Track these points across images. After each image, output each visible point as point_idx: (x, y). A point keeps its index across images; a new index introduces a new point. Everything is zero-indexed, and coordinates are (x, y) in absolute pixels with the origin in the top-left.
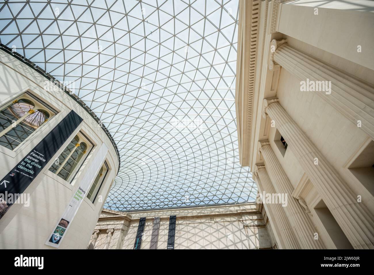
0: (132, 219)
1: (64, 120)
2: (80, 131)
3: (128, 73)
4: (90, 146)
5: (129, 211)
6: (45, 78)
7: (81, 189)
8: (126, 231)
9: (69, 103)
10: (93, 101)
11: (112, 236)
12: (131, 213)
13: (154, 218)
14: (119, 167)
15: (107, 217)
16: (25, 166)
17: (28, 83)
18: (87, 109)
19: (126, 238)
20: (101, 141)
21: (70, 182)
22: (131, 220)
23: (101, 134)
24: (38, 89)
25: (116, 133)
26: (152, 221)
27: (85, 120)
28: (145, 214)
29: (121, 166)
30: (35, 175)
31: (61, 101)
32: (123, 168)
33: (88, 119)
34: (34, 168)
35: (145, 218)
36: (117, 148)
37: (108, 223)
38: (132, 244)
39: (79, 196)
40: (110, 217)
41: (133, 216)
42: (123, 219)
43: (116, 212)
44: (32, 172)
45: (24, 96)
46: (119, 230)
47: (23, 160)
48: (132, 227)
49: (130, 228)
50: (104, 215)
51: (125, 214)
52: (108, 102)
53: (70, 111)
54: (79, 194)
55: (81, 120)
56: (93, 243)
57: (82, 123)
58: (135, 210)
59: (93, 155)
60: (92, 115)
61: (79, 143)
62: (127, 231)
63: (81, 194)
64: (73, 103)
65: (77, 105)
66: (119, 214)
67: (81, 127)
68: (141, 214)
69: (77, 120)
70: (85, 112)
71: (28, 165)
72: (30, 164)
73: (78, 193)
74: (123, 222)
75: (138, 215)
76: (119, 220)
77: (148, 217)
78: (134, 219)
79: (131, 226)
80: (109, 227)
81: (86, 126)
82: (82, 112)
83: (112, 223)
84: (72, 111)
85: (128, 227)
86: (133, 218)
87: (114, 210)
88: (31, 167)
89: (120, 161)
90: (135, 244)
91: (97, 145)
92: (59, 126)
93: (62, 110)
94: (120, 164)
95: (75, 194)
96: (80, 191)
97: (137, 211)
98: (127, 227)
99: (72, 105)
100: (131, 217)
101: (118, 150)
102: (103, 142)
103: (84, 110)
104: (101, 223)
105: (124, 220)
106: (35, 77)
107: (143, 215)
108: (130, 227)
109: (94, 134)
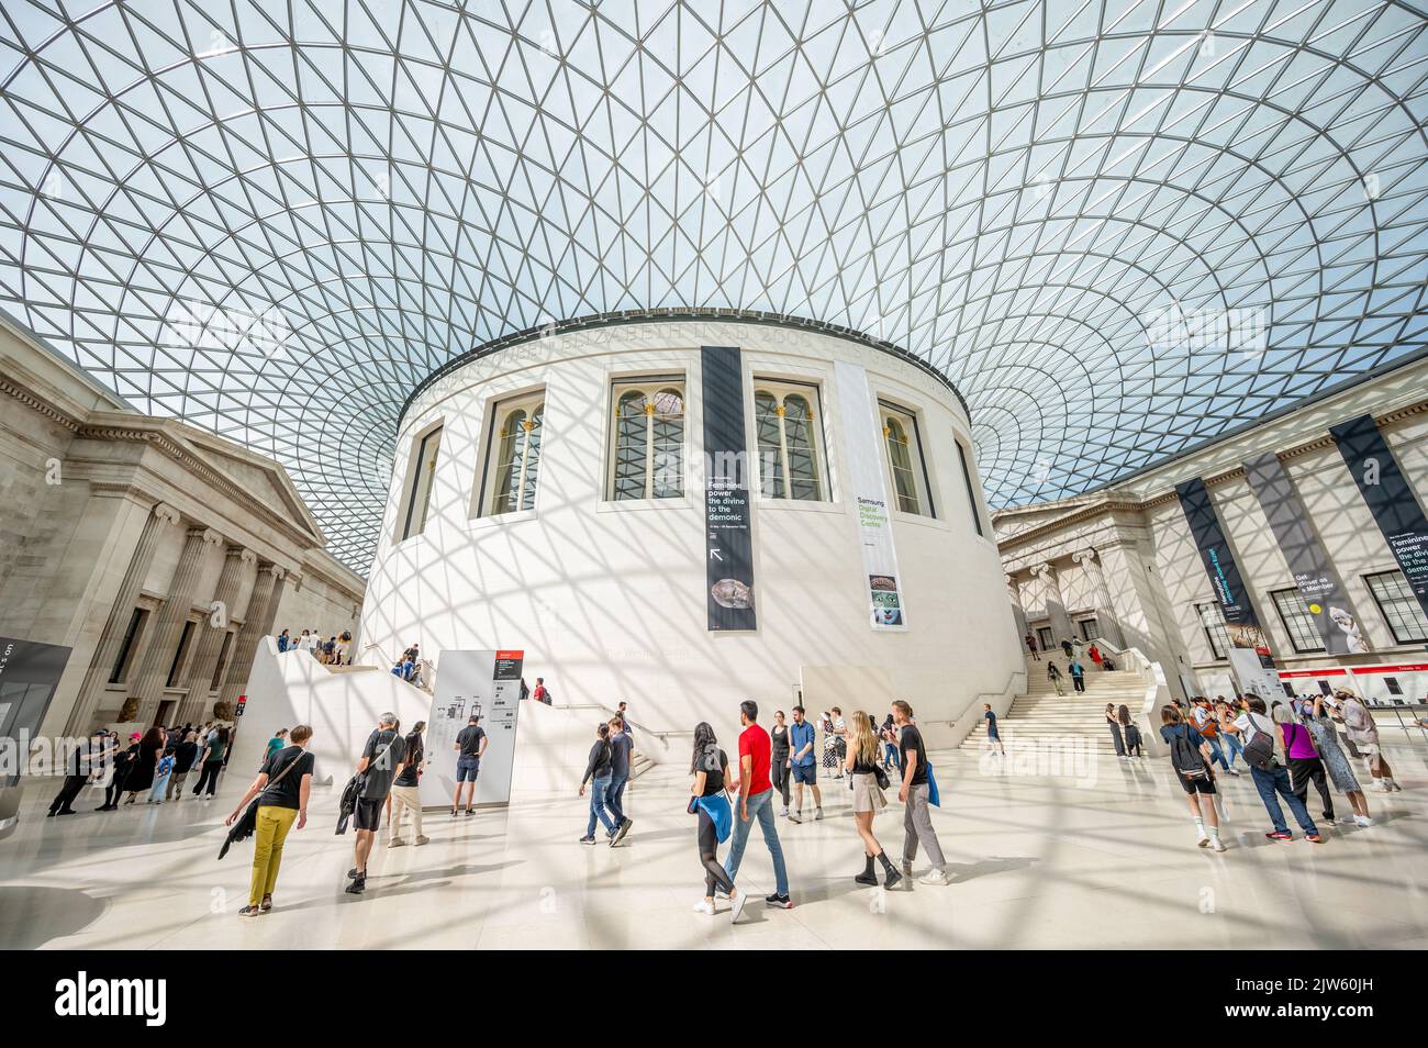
0: (1143, 501)
1: (706, 382)
2: (755, 378)
3: (711, 121)
4: (810, 393)
5: (1114, 482)
6: (608, 329)
7: (864, 501)
8: (1146, 543)
9: (683, 337)
10: (720, 285)
11: (1101, 566)
12: (1128, 485)
13: (1239, 465)
14: (962, 400)
15: (1047, 524)
16: (718, 513)
17: (598, 365)
18: (728, 316)
19: (1159, 560)
20: (823, 363)
21: (828, 499)
22: (1141, 505)
23: (810, 345)
24: (616, 360)
25: (847, 309)
26: (1242, 479)
27: (743, 346)
28: (1190, 467)
29: (964, 394)
30: (745, 521)
31: (666, 347)
32: (974, 396)
33: (747, 337)
34: (734, 510)
35: (1197, 480)
36: (917, 358)
37: (1060, 538)
38: (1195, 574)
39: (876, 518)
40: (1053, 521)
41: (1141, 492)
42: (1106, 511)
43: (1069, 502)
44: (737, 518)
45: (618, 391)
46: (1113, 546)
47: (707, 504)
48: (1161, 525)
49: (1155, 528)
50: (1034, 523)
51: (1100, 498)
52: (749, 254)
53: (700, 352)
54: (870, 513)
55: (735, 353)
56: (1053, 598)
57: (745, 357)
58: (1139, 471)
59: (831, 411)
60: (749, 318)
61: (780, 404)
62: (1150, 539)
63: (874, 510)
64: (688, 330)
65: (700, 325)
66: (1079, 503)
67: (750, 366)
68: (1173, 474)
69: (728, 359)
70: (729, 327)
71: (721, 509)
72: (722, 504)
73: (864, 511)
74: (1109, 521)
75: (1157, 481)
76: (1094, 519)
77: (1208, 473)
78: (1149, 499)
79: (1154, 521)
80: (1071, 548)
81: (758, 356)
82: (723, 332)
83: (1073, 534)
84: (703, 349)
85: (1144, 527)
86: (1146, 496)
87: (1054, 499)
88: (728, 510)
89: (951, 385)
90: (1210, 568)
91: (822, 380)
92: (706, 403)
93: (685, 364)
94: (957, 393)
95: (860, 519)
96: (866, 505)
97: (1146, 470)
98: (1140, 530)
99: (691, 336)
100: (1131, 495)
101: (923, 362)
102: (831, 359)
103: (721, 324)
104: (1040, 544)
105: (1110, 514)
106: (596, 344)
107: (1178, 476)
108: (1151, 526)
109: (789, 360)
